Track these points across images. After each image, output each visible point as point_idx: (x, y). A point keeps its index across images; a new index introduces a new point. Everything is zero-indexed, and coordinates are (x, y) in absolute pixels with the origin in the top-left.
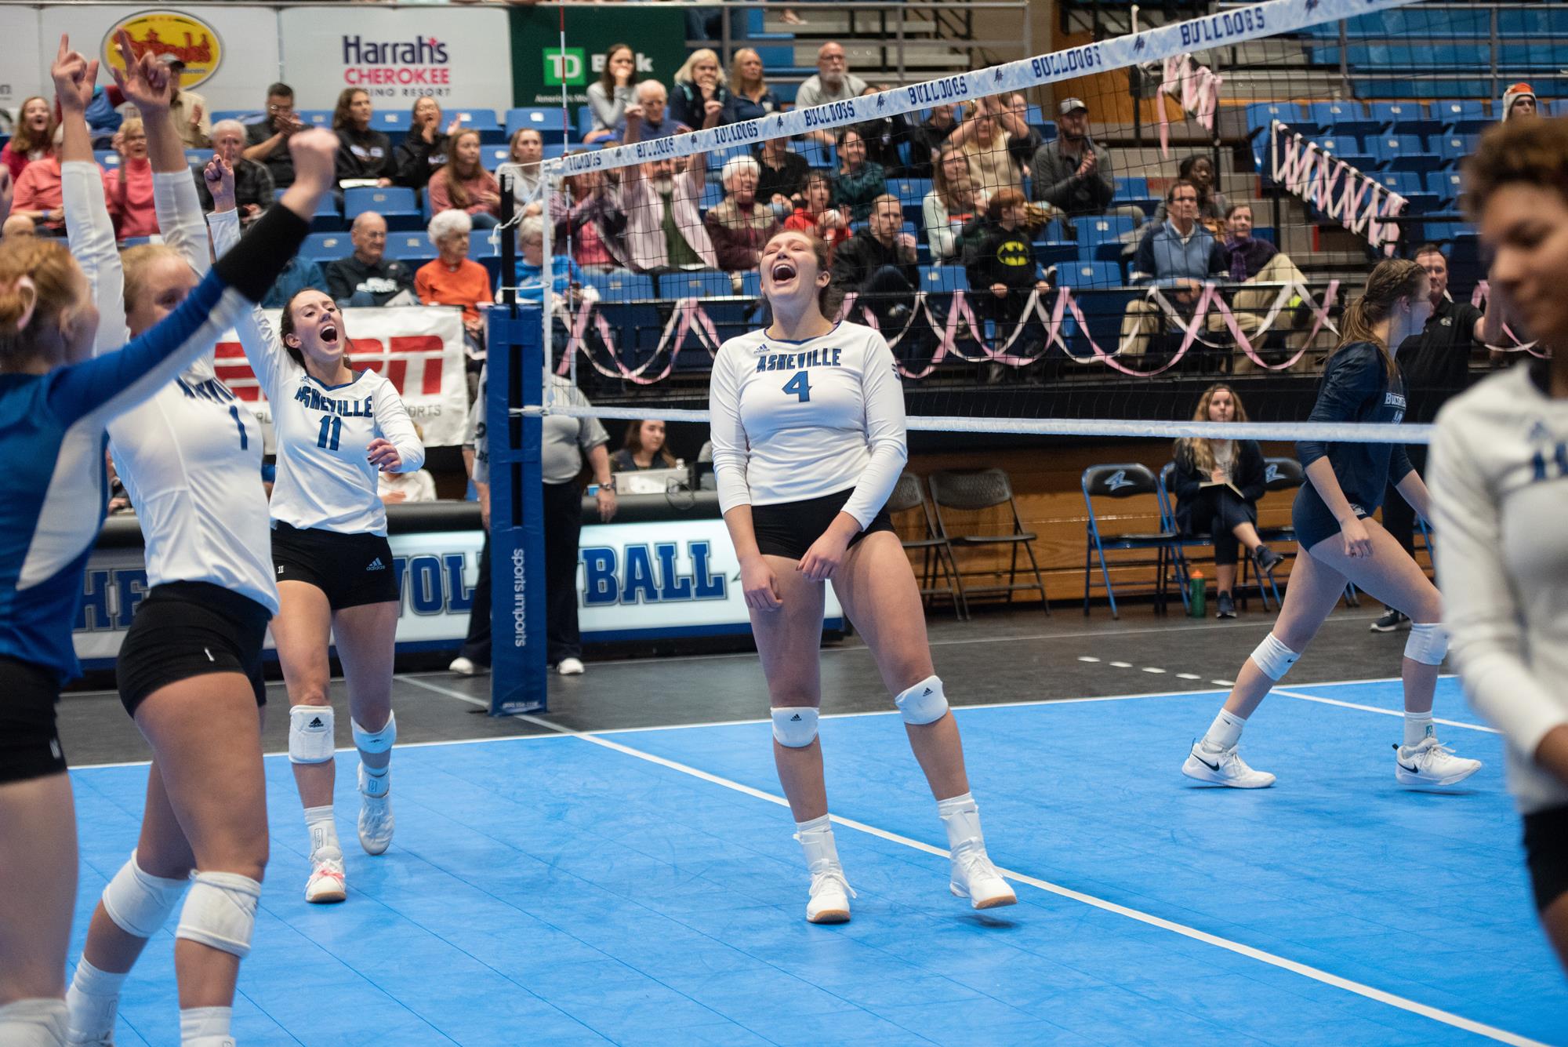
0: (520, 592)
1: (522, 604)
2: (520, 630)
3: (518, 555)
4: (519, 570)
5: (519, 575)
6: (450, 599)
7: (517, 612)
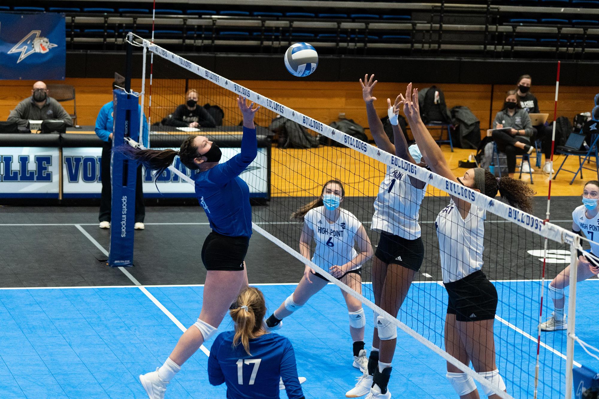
0: (124, 214)
1: (125, 219)
2: (124, 230)
3: (124, 198)
4: (124, 205)
5: (124, 207)
6: (99, 176)
7: (122, 223)
